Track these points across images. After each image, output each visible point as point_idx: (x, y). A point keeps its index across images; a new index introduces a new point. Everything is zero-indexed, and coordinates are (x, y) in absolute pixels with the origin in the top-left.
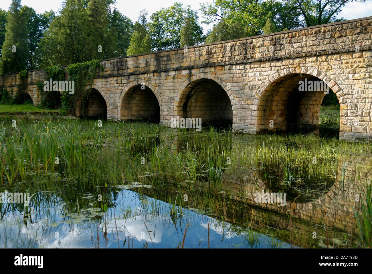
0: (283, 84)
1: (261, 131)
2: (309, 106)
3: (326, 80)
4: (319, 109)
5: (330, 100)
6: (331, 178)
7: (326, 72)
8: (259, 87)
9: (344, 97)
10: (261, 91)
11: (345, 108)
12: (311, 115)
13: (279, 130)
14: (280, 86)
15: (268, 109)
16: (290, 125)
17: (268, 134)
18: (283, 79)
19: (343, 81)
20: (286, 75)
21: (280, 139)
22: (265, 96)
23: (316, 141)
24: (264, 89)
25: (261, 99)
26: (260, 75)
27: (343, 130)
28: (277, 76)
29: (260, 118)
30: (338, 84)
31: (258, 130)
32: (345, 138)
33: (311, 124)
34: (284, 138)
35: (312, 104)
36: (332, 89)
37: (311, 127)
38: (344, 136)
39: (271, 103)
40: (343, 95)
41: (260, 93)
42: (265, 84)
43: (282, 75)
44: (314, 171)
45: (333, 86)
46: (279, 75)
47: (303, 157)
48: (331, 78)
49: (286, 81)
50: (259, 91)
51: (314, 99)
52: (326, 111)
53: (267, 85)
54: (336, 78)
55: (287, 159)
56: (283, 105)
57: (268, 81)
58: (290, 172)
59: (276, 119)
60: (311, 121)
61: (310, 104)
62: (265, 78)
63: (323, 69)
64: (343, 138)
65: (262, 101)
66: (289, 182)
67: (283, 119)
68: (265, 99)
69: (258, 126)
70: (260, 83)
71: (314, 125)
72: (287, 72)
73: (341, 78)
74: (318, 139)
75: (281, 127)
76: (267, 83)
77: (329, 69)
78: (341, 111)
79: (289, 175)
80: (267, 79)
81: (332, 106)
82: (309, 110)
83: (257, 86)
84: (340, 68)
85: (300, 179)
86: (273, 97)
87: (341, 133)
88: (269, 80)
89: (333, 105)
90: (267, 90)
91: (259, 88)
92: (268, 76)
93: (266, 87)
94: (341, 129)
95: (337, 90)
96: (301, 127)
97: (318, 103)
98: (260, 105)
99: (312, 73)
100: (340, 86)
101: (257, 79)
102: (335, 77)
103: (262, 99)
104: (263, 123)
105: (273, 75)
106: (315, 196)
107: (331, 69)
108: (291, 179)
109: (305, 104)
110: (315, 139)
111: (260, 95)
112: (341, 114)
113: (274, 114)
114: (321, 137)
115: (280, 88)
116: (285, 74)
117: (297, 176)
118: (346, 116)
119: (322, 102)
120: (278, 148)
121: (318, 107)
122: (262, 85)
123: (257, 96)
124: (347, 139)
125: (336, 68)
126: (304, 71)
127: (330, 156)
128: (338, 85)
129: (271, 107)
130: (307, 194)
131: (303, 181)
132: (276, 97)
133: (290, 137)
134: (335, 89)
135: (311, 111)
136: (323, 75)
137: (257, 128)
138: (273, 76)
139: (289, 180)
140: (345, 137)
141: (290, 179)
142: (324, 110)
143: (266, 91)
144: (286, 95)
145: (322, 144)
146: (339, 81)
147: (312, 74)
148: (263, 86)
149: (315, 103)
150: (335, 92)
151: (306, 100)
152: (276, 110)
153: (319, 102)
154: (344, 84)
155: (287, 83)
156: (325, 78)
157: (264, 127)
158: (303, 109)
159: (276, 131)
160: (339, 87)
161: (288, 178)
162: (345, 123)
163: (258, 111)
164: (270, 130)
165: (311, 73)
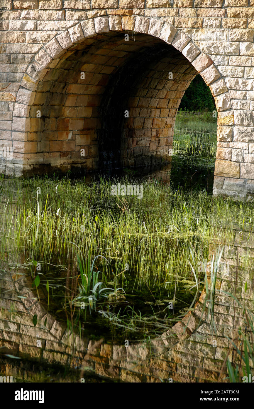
0: (92, 54)
1: (34, 170)
2: (151, 112)
3: (189, 52)
4: (173, 121)
5: (199, 99)
6: (187, 286)
7: (190, 32)
8: (33, 58)
9: (227, 95)
10: (38, 68)
11: (227, 121)
12: (154, 134)
13: (77, 168)
14: (84, 59)
15: (53, 114)
16: (105, 156)
17: (50, 176)
18: (91, 41)
19: (226, 58)
20: (98, 34)
21: (79, 189)
22: (48, 81)
23: (161, 199)
24: (44, 65)
25: (37, 89)
26: (36, 29)
27: (222, 173)
28: (78, 35)
29: (33, 136)
30: (216, 63)
31: (28, 167)
32: (226, 192)
33: (152, 156)
34: (89, 188)
35: (156, 108)
36: (201, 74)
37: (153, 161)
38: (224, 188)
39: (62, 101)
40: (225, 90)
41: (35, 74)
42: (48, 51)
43: (90, 32)
44: (151, 272)
45: (204, 68)
46: (82, 31)
47: (130, 234)
48: (201, 48)
49: (98, 48)
50: (33, 67)
51: (163, 94)
52: (190, 124)
53: (53, 54)
54: (212, 49)
55: (91, 241)
56: (89, 105)
57: (55, 46)
58: (96, 275)
59: (73, 139)
60: (153, 147)
61: (152, 108)
62: (49, 37)
63: (184, 26)
64: (222, 191)
65: (39, 95)
66: (90, 299)
67: (89, 141)
68: (47, 88)
69: (26, 156)
70: (36, 48)
71: (161, 158)
72: (102, 26)
73: (221, 51)
74: (168, 192)
75: (83, 161)
76: (53, 48)
77: (197, 27)
78: (218, 127)
79: (92, 280)
80: (54, 41)
81: (205, 113)
82: (150, 121)
83: (26, 56)
84: (221, 26)
85: (116, 290)
86: (66, 84)
87: (216, 180)
88: (57, 41)
89: (206, 109)
90: (52, 66)
91: (32, 60)
92: (54, 33)
93: (49, 59)
94: (217, 171)
95: (212, 78)
96: (131, 161)
97: (171, 105)
98: (34, 105)
99: (158, 32)
100: (219, 68)
101: (28, 38)
102: (210, 47)
103: (39, 90)
104: (39, 150)
105: (67, 29)
106: (147, 332)
107: (202, 27)
108: (97, 291)
109: (142, 107)
110: (159, 193)
111: (34, 78)
112: (218, 135)
113: (68, 127)
114: (174, 188)
115: (85, 63)
116: (97, 31)
117: (111, 283)
118: (229, 140)
119: (179, 103)
120: (73, 212)
121: (170, 115)
122: (40, 55)
123: (28, 80)
124: (230, 193)
125: (212, 25)
126: (141, 27)
127: (188, 235)
128: (216, 67)
129: (60, 110)
130: (131, 328)
131: (123, 296)
132: (74, 85)
133: (102, 185)
134: (208, 75)
135: (155, 123)
136: (183, 39)
137: (25, 162)
138: (68, 33)
139: (91, 293)
140: (225, 190)
141: (94, 291)
142: (187, 121)
143: (49, 70)
144: (97, 83)
145: (174, 204)
146: (219, 57)
147: (158, 36)
148: (42, 57)
149: (163, 104)
150: (208, 81)
151: (145, 97)
152: (72, 118)
153: (174, 102)
154: (228, 65)
155: (100, 52)
156: (188, 47)
157: (41, 160)
158: (136, 119)
159: (69, 171)
160: (217, 71)
161: (91, 287)
162: (227, 157)
163: (29, 120)
164: (56, 167)
165: (156, 32)
